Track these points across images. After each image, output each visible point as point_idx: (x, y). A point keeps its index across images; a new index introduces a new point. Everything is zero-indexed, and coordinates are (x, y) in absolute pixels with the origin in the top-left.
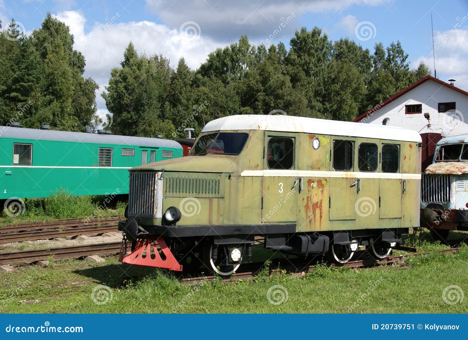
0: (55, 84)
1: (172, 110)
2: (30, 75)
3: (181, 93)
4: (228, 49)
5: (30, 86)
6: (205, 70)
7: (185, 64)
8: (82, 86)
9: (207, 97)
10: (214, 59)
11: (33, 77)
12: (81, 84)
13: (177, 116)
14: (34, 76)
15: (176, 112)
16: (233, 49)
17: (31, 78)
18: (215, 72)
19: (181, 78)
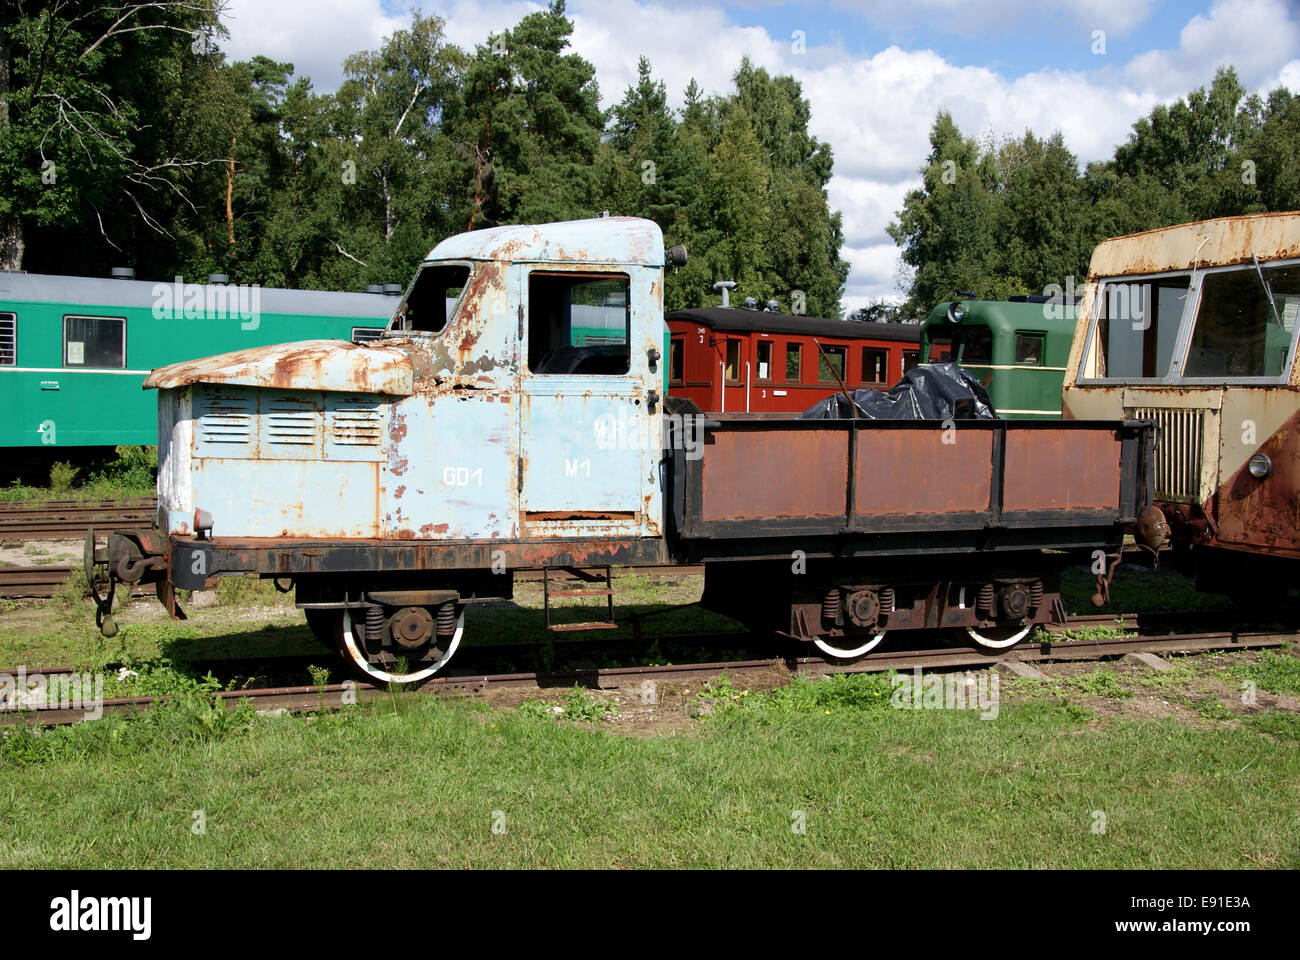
0: (725, 204)
1: (1027, 254)
2: (671, 188)
3: (1049, 216)
4: (1181, 105)
5: (671, 211)
6: (1126, 161)
7: (1063, 147)
8: (789, 204)
9: (1117, 222)
10: (1147, 133)
11: (678, 193)
12: (786, 201)
13: (1039, 268)
14: (679, 188)
15: (1036, 258)
16: (1195, 100)
17: (672, 194)
18: (1147, 162)
19: (1052, 179)
